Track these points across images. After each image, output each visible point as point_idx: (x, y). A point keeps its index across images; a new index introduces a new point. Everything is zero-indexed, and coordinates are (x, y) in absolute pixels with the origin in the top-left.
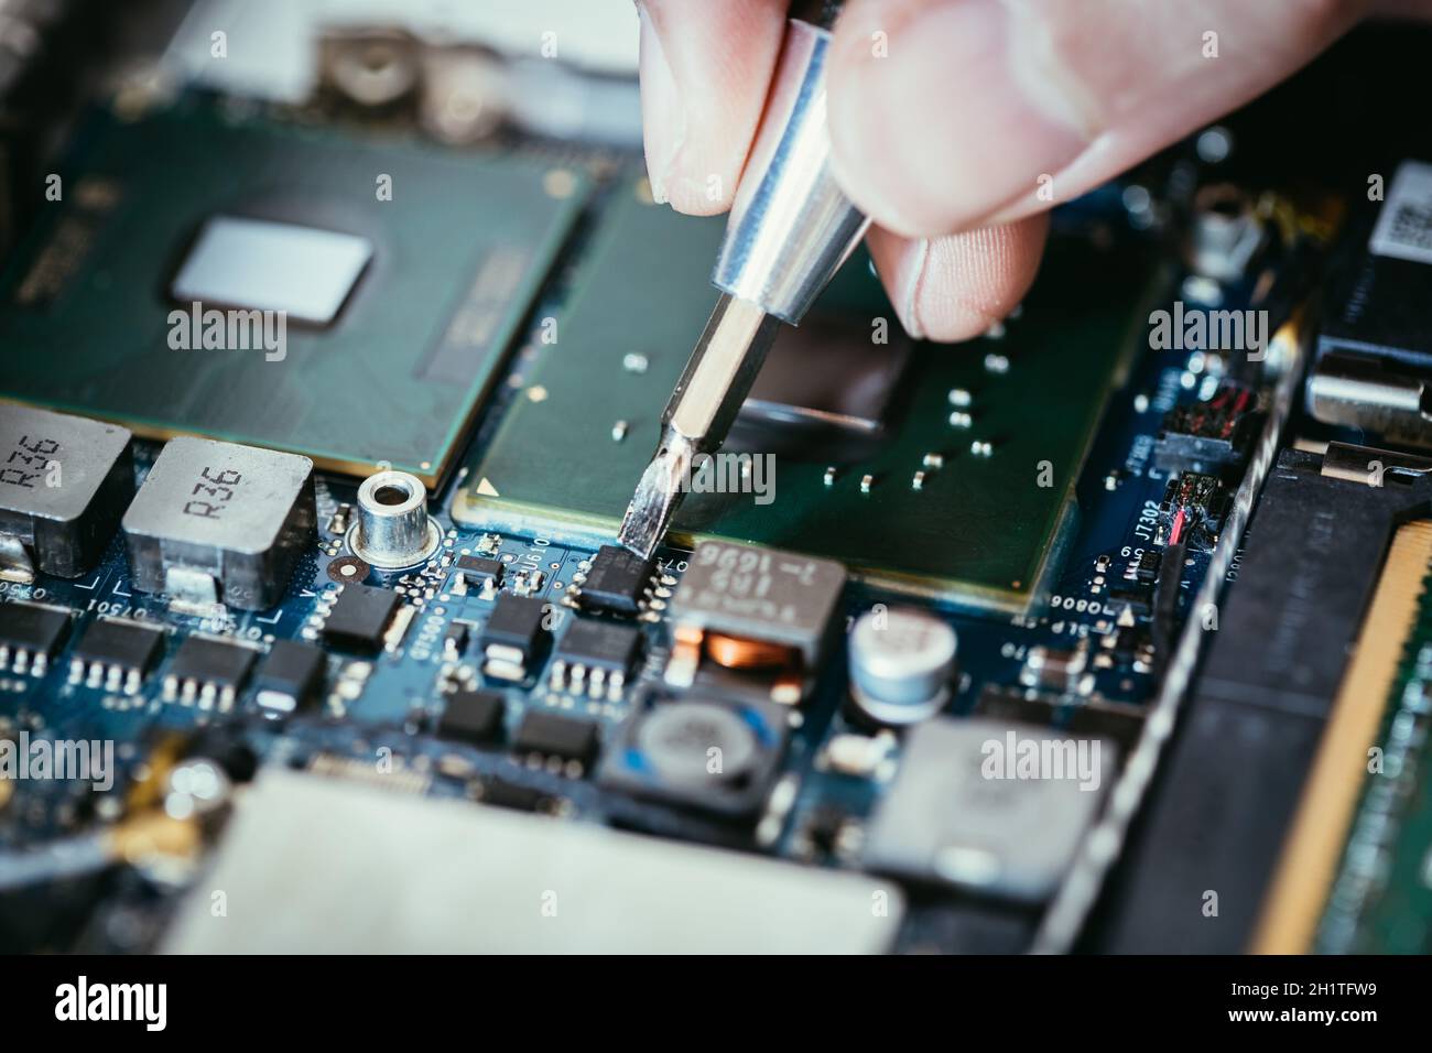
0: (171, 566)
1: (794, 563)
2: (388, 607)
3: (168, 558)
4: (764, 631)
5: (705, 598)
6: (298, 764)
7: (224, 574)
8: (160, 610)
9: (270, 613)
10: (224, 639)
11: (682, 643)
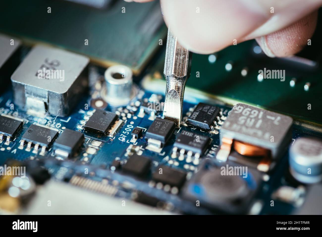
0: (28, 96)
1: (272, 116)
2: (112, 119)
3: (27, 93)
4: (256, 142)
5: (235, 126)
6: (67, 180)
7: (48, 101)
8: (23, 113)
9: (66, 118)
10: (46, 127)
11: (224, 143)
